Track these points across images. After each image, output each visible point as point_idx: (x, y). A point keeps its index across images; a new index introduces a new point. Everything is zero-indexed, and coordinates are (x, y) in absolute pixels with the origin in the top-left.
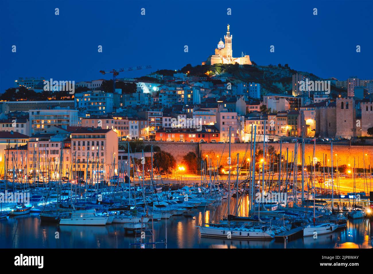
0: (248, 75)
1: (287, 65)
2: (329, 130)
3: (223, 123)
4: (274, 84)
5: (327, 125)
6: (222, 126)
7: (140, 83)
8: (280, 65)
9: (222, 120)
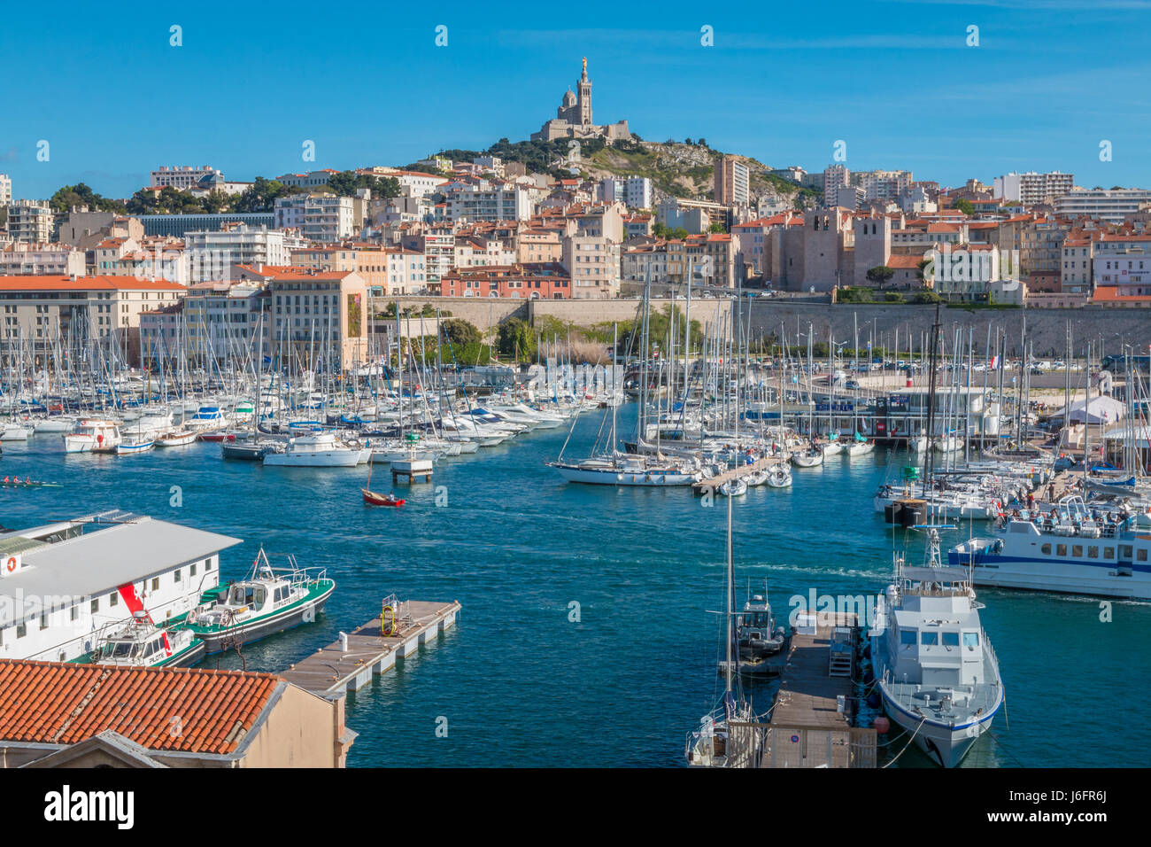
0: (626, 161)
1: (702, 141)
2: (789, 272)
3: (578, 258)
4: (676, 180)
5: (785, 262)
6: (575, 265)
7: (405, 177)
8: (688, 142)
9: (575, 253)
